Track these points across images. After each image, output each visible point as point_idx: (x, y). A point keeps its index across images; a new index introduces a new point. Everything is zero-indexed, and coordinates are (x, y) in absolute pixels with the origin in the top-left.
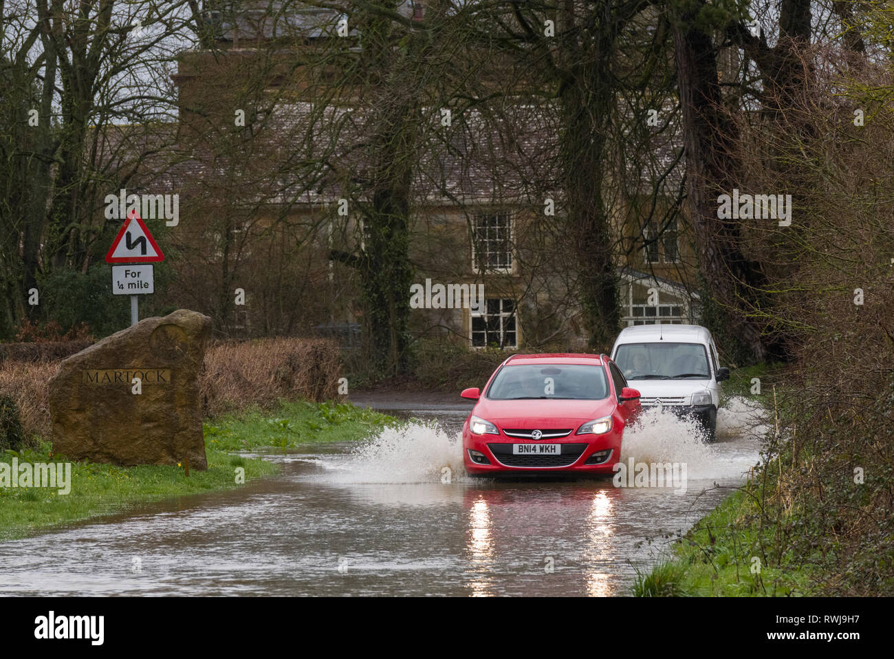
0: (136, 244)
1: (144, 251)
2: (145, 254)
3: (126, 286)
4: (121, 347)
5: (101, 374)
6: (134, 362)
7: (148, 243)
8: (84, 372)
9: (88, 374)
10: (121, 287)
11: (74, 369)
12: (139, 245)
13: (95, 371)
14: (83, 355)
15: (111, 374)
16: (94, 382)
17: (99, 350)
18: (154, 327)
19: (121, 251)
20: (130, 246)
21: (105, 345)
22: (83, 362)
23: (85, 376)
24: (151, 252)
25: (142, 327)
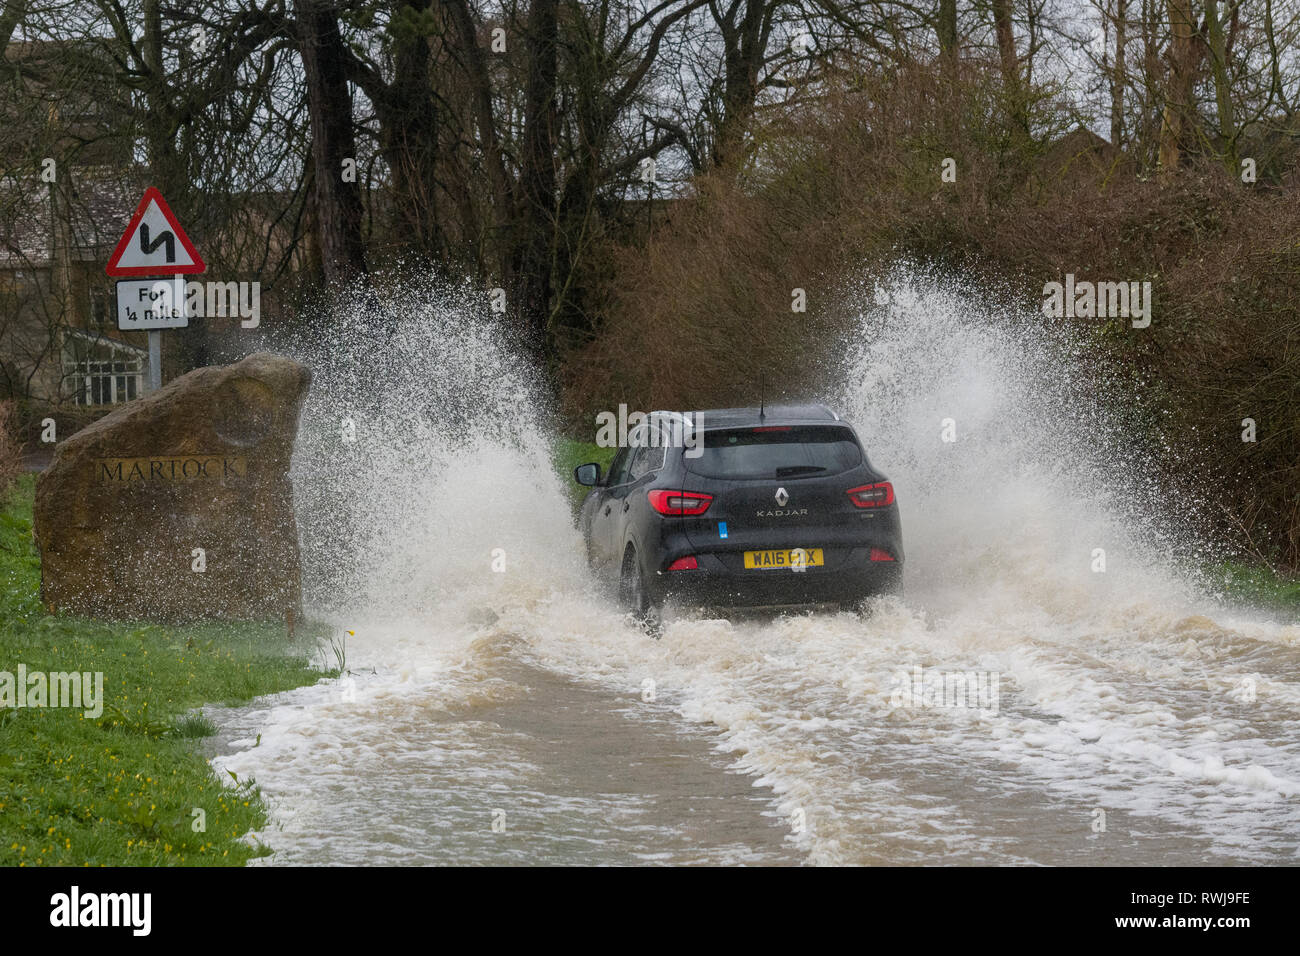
0: (156, 244)
1: (171, 256)
2: (173, 260)
3: (140, 316)
4: (162, 418)
5: (128, 466)
6: (186, 444)
7: (178, 243)
8: (98, 461)
9: (104, 465)
10: (133, 317)
11: (81, 458)
12: (163, 247)
13: (116, 461)
14: (96, 434)
15: (144, 465)
16: (116, 480)
17: (124, 425)
18: (217, 382)
19: (133, 256)
20: (147, 248)
21: (134, 416)
22: (96, 445)
23: (99, 469)
24: (183, 258)
25: (196, 384)
